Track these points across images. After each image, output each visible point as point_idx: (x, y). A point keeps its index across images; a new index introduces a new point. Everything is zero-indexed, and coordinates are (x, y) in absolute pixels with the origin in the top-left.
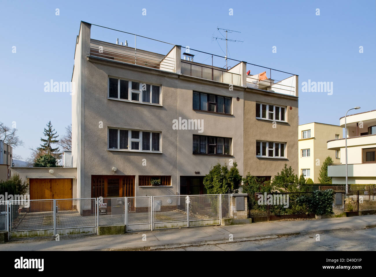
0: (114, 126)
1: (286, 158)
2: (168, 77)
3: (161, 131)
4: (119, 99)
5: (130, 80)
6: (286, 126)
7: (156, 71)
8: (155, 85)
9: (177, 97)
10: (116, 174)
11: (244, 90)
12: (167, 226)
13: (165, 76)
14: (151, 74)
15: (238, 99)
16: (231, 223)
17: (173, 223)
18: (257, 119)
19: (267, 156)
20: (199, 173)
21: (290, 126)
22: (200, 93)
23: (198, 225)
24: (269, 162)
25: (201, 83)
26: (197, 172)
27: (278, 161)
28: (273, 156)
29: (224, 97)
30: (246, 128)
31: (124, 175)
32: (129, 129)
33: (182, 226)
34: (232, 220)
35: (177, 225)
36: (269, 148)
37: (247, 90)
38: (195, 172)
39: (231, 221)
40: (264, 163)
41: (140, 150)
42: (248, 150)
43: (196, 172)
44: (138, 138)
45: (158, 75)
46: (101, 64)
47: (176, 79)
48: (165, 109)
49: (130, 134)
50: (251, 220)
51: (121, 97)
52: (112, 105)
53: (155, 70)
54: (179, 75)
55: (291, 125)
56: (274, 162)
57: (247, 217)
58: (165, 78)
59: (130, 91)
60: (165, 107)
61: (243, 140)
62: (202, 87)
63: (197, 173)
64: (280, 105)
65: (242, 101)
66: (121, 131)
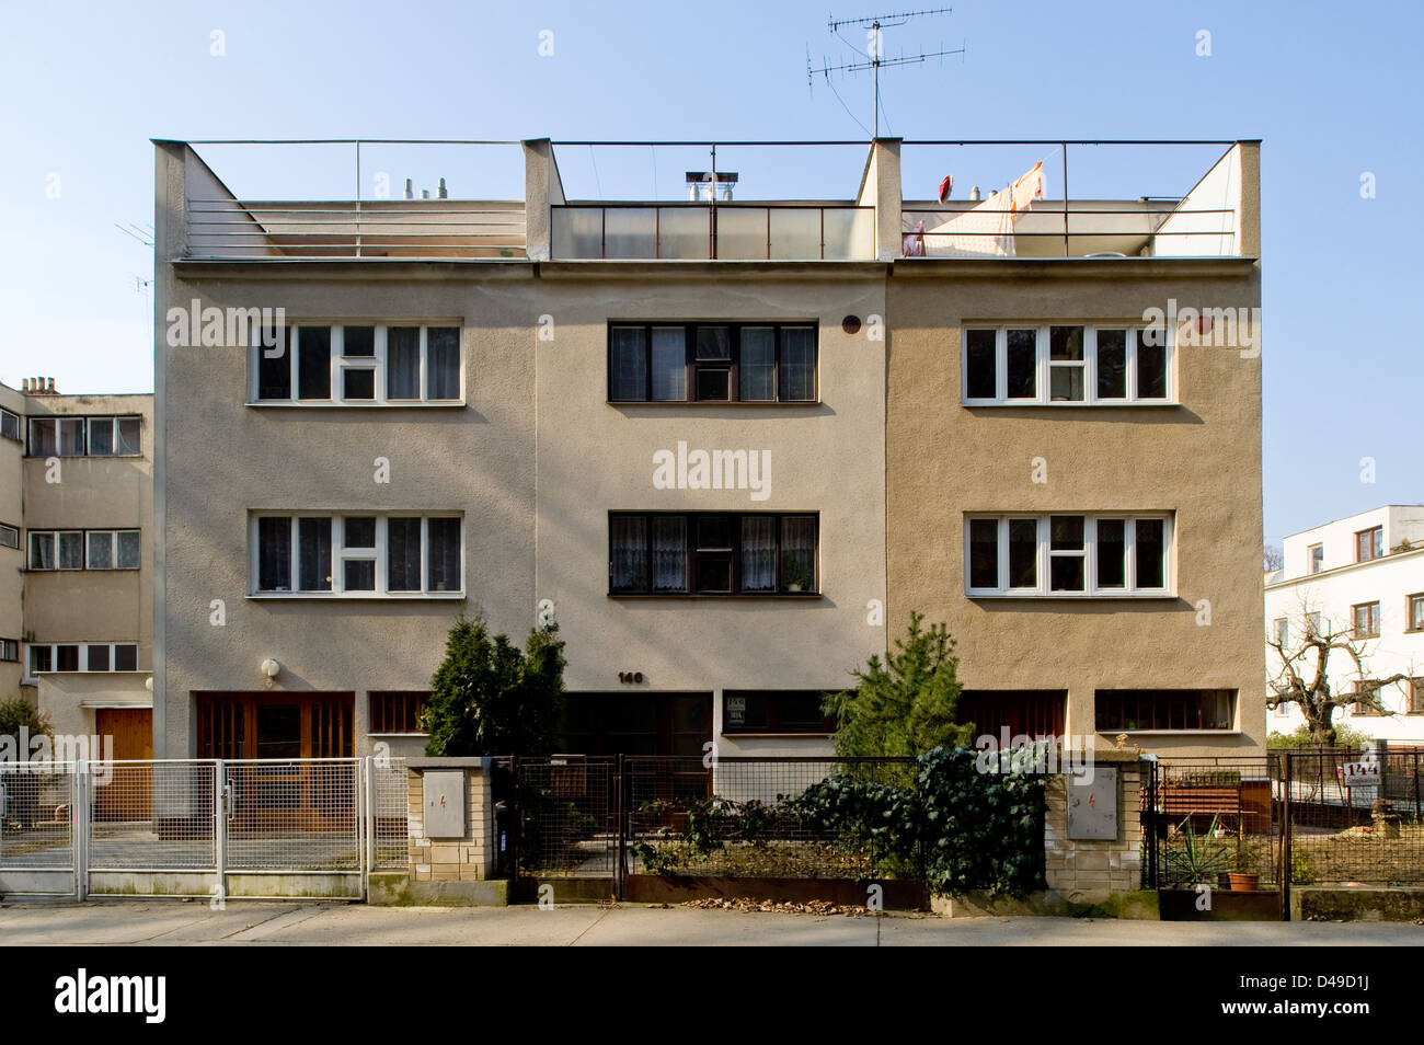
0: (277, 504)
1: (1174, 594)
2: (493, 283)
3: (461, 508)
4: (295, 401)
5: (336, 322)
6: (1167, 425)
7: (433, 269)
8: (439, 325)
9: (533, 357)
10: (279, 688)
11: (883, 274)
12: (137, 889)
13: (478, 282)
14: (416, 282)
15: (852, 324)
16: (400, 895)
17: (159, 876)
18: (968, 408)
19: (1042, 587)
20: (639, 678)
21: (1203, 423)
22: (648, 328)
23: (265, 892)
24: (1048, 617)
25: (649, 283)
26: (630, 674)
27: (1111, 612)
28: (1080, 587)
29: (777, 327)
30: (903, 459)
31: (310, 690)
32: (333, 512)
33: (195, 891)
34: (404, 883)
35: (177, 885)
36: (1054, 547)
37: (898, 271)
38: (621, 675)
39: (399, 888)
40: (1016, 626)
41: (380, 591)
42: (916, 564)
43: (626, 674)
44: (372, 545)
45: (447, 282)
46: (223, 281)
47: (527, 282)
48: (481, 419)
49: (337, 532)
50: (504, 890)
51: (303, 395)
52: (269, 427)
53: (429, 263)
54: (537, 267)
55: (1205, 418)
56: (1084, 618)
57: (481, 871)
58: (479, 288)
59: (338, 364)
60: (478, 407)
61: (880, 516)
62: (656, 296)
63: (626, 678)
64: (1124, 320)
65: (874, 331)
66: (302, 521)
